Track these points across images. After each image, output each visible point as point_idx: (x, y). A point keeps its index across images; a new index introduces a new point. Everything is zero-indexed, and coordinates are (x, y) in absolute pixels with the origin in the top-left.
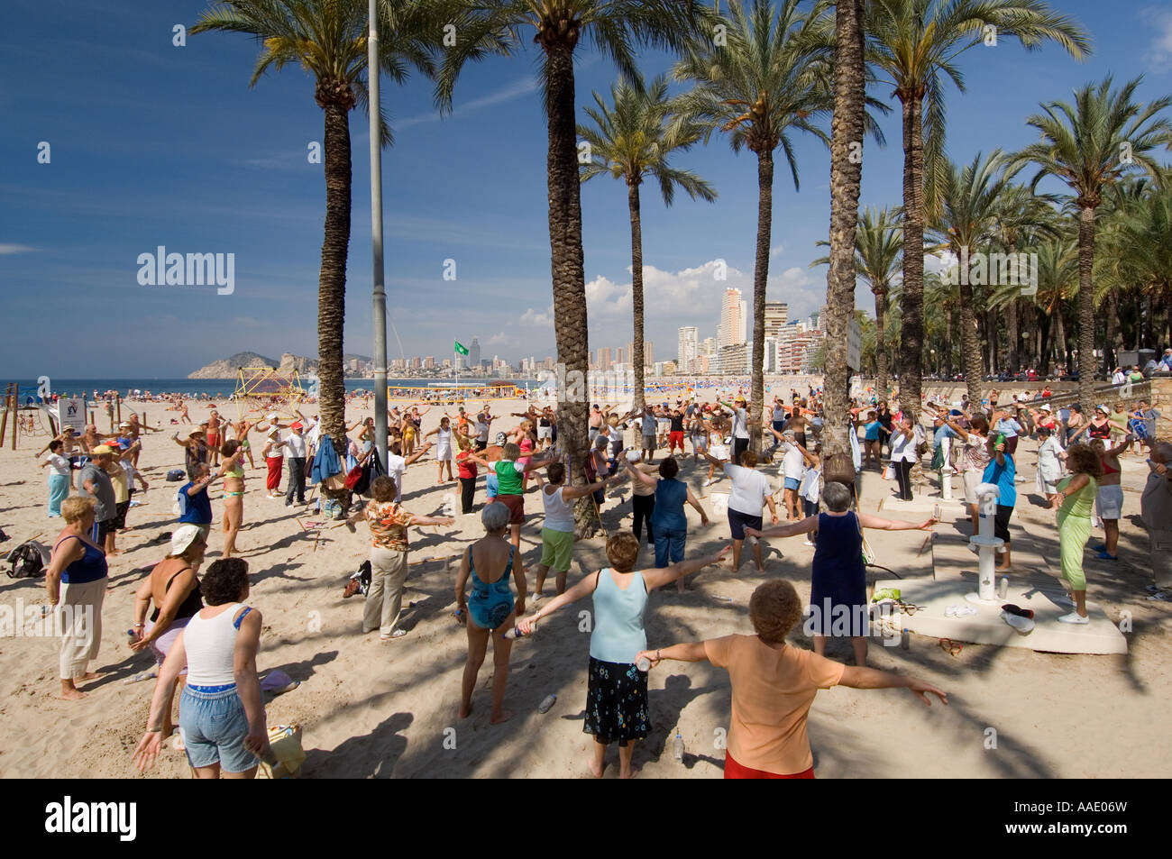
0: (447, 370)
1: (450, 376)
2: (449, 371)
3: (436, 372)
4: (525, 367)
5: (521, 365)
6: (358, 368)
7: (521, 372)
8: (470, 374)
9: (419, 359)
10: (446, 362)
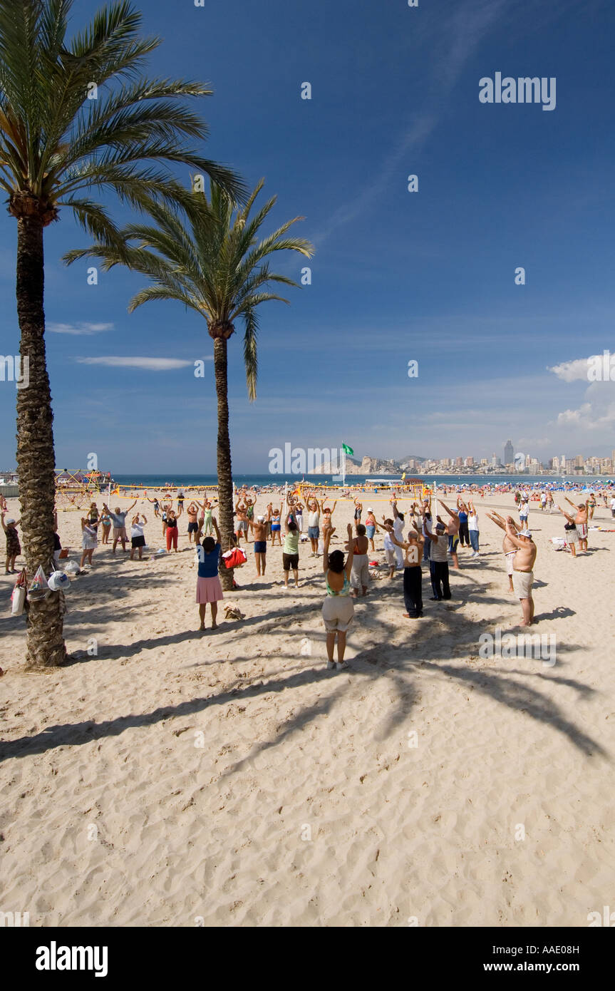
0: (484, 468)
1: (486, 472)
2: (486, 468)
3: (475, 469)
4: (556, 464)
5: (551, 462)
6: (415, 466)
7: (551, 469)
8: (504, 470)
9: (461, 459)
10: (483, 461)
